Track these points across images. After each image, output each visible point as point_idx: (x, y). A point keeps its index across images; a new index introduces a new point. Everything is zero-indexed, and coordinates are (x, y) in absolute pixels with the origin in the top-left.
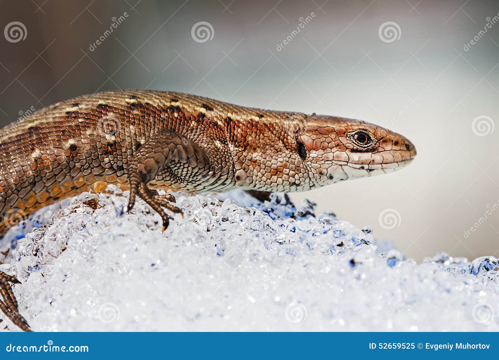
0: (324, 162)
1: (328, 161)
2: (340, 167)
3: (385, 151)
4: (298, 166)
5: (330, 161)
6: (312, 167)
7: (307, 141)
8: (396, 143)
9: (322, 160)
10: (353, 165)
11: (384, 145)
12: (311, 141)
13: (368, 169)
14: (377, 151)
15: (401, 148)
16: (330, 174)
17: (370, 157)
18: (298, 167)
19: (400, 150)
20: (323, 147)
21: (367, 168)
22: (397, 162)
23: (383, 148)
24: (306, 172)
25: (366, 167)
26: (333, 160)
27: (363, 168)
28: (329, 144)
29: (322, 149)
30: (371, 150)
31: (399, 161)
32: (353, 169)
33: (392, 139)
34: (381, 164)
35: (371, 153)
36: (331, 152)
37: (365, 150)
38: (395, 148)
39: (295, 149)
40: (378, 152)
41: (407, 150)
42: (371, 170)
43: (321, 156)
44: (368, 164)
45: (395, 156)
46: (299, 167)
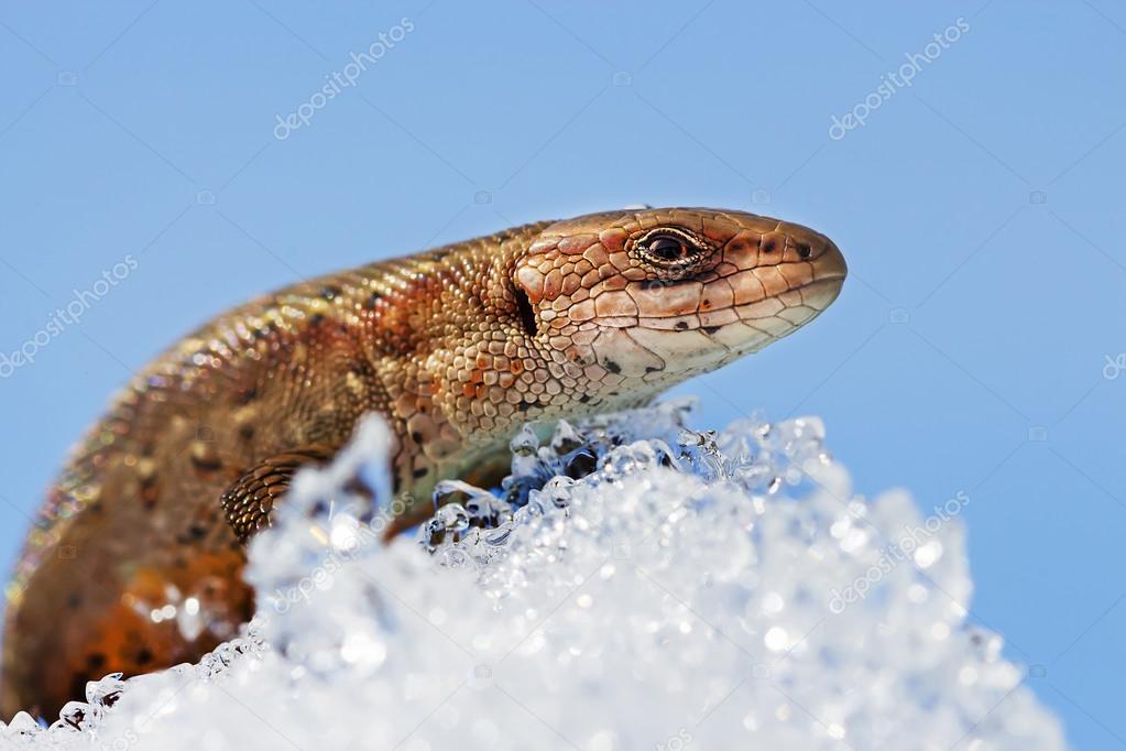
0: (576, 329)
1: (585, 322)
2: (622, 334)
3: (739, 271)
4: (514, 355)
5: (590, 321)
6: (553, 349)
7: (531, 280)
8: (769, 248)
9: (570, 324)
10: (654, 321)
11: (735, 258)
12: (538, 278)
13: (701, 327)
14: (716, 277)
15: (786, 257)
16: (606, 359)
17: (697, 295)
18: (513, 359)
19: (782, 262)
20: (567, 289)
21: (697, 325)
22: (776, 297)
23: (733, 265)
24: (538, 367)
25: (693, 322)
26: (596, 317)
27: (683, 326)
28: (582, 277)
29: (564, 294)
30: (698, 275)
31: (781, 294)
32: (657, 332)
33: (757, 238)
34: (733, 307)
35: (698, 285)
36: (589, 298)
37: (679, 277)
38: (764, 258)
39: (503, 312)
40: (720, 278)
41: (802, 261)
42: (711, 330)
43: (565, 313)
44: (696, 313)
45: (765, 281)
46: (516, 357)
